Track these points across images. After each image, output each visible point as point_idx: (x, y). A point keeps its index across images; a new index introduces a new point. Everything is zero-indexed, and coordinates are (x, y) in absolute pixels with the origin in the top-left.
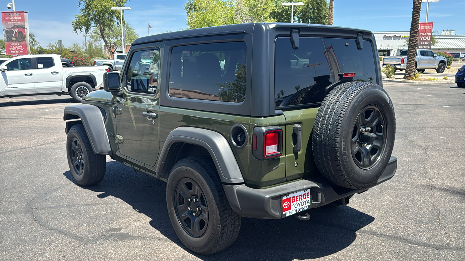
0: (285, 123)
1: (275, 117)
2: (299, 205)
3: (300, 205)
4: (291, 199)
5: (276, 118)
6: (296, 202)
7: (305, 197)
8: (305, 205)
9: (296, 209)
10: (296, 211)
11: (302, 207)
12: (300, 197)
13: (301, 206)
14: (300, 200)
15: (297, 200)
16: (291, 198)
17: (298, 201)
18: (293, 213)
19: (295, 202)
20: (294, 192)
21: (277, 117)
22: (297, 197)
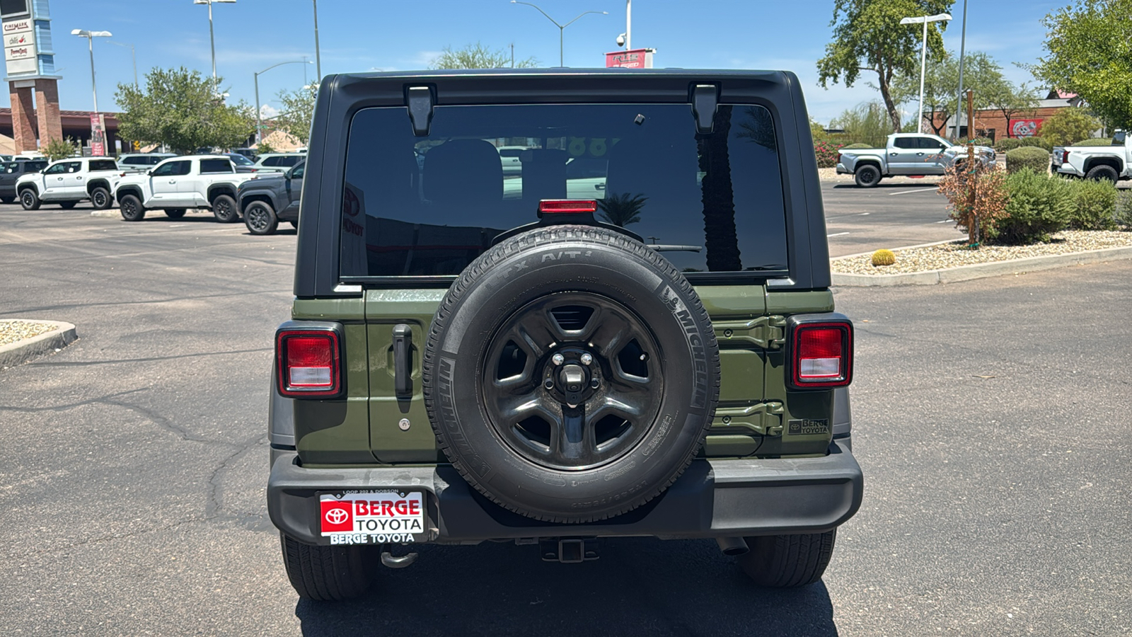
0: (363, 318)
1: (335, 301)
2: (383, 525)
3: (387, 525)
4: (354, 506)
5: (337, 303)
6: (369, 517)
7: (402, 509)
8: (402, 530)
9: (369, 532)
10: (369, 537)
11: (392, 532)
12: (386, 507)
13: (388, 530)
14: (384, 513)
15: (375, 511)
16: (354, 502)
17: (378, 514)
18: (358, 542)
19: (369, 514)
20: (359, 490)
21: (339, 300)
22: (372, 503)
